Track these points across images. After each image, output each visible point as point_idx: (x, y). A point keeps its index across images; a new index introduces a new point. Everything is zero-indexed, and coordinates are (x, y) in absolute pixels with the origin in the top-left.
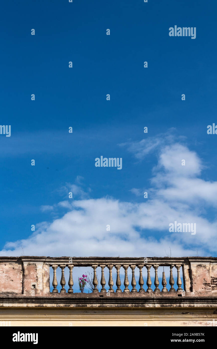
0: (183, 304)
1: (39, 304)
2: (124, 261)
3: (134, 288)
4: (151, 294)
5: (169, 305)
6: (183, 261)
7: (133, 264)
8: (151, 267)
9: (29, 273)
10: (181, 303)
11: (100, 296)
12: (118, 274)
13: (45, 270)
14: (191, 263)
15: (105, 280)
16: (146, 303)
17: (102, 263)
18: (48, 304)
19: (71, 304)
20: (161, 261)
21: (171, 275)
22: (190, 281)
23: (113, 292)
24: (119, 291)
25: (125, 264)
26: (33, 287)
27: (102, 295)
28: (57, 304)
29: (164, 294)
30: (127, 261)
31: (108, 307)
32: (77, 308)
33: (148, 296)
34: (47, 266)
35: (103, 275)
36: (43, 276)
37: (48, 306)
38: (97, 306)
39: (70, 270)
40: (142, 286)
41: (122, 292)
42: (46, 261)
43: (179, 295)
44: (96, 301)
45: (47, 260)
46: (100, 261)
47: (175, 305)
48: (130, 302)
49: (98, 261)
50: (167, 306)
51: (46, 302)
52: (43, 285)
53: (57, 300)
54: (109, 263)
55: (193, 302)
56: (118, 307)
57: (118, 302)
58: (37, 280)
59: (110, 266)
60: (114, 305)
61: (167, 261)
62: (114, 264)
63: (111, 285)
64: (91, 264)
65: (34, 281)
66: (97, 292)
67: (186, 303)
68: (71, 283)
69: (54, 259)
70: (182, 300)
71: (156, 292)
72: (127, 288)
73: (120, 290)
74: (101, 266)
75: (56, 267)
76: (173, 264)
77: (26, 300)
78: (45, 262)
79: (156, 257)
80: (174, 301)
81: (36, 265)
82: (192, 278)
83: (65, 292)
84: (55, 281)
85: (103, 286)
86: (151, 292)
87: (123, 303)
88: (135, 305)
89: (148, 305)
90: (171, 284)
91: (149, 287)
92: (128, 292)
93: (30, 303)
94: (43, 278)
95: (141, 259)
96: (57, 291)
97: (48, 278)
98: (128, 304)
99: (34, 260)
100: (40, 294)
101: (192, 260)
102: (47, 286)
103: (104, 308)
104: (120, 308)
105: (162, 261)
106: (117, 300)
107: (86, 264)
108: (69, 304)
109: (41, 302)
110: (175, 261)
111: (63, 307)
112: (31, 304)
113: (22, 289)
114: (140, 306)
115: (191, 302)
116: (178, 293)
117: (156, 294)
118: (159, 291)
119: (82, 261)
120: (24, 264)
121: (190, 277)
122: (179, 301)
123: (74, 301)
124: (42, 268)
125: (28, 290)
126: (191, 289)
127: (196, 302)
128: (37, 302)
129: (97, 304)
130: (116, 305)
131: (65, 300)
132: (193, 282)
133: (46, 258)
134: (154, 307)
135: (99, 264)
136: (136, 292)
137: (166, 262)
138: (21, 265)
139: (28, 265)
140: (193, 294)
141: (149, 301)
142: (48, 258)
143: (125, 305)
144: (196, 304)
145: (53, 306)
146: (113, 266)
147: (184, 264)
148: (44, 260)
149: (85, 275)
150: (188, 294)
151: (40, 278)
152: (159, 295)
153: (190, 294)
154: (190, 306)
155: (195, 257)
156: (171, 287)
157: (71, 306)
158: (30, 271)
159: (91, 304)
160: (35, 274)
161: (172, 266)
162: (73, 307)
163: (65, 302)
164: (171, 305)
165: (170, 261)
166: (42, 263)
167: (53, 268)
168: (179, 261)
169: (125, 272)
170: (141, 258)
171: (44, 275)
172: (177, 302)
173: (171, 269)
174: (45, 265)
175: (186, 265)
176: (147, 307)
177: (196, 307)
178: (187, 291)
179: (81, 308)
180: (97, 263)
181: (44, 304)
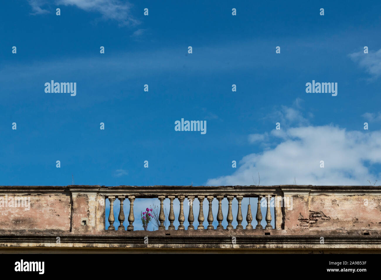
0: (269, 245)
1: (88, 244)
2: (198, 191)
3: (210, 224)
4: (231, 232)
5: (251, 246)
6: (275, 190)
7: (209, 194)
8: (233, 198)
9: (79, 207)
10: (266, 243)
11: (166, 234)
12: (191, 208)
13: (98, 202)
14: (285, 193)
15: (174, 214)
16: (221, 243)
17: (170, 194)
18: (98, 244)
19: (128, 244)
20: (245, 190)
21: (259, 208)
22: (282, 216)
23: (183, 230)
24: (191, 229)
25: (199, 194)
26: (83, 224)
27: (169, 233)
28: (110, 244)
29: (247, 232)
30: (202, 191)
31: (174, 247)
32: (135, 249)
33: (227, 234)
34: (101, 197)
35: (172, 209)
36: (96, 210)
37: (98, 247)
38: (160, 247)
39: (131, 203)
40: (220, 223)
41: (195, 230)
42: (100, 191)
43: (266, 234)
44: (158, 240)
45: (102, 190)
46: (168, 190)
47: (258, 246)
48: (201, 242)
49: (166, 191)
50: (248, 247)
51: (97, 241)
52: (96, 221)
53: (109, 240)
54: (180, 194)
55: (282, 243)
56: (186, 248)
57: (186, 242)
58: (88, 215)
59: (181, 197)
60: (181, 246)
61: (253, 190)
62: (185, 194)
63: (182, 221)
64: (157, 195)
65: (85, 216)
66: (163, 230)
67: (273, 244)
68: (132, 219)
69: (111, 188)
70: (267, 239)
71: (238, 230)
72: (201, 224)
73: (193, 227)
74: (169, 197)
75: (113, 199)
76: (261, 195)
77: (71, 239)
78: (98, 192)
79: (239, 185)
80: (257, 240)
81: (87, 196)
82: (285, 212)
83: (122, 230)
84: (111, 215)
85: (171, 222)
86: (232, 229)
87: (192, 243)
88: (208, 246)
89: (224, 246)
90: (258, 220)
91: (230, 224)
92: (202, 229)
93: (76, 242)
94: (96, 213)
95: (220, 188)
96: (113, 228)
97: (103, 213)
98: (199, 245)
99: (85, 190)
100: (92, 232)
101: (286, 190)
102: (101, 222)
103: (168, 249)
104: (189, 249)
105: (247, 190)
106: (185, 239)
107: (150, 195)
108: (125, 244)
109: (91, 241)
110: (263, 190)
111: (117, 247)
112: (78, 244)
113: (70, 226)
114: (214, 247)
115: (279, 242)
116: (265, 231)
117: (237, 232)
118: (241, 228)
119: (145, 191)
120: (73, 196)
121: (282, 212)
122: (264, 240)
123: (130, 240)
124: (95, 200)
125: (77, 227)
126: (283, 226)
127: (285, 242)
128: (85, 241)
129: (159, 244)
130: (184, 245)
131: (119, 240)
132: (285, 218)
133: (100, 188)
134: (232, 248)
135: (167, 194)
136: (212, 230)
137: (252, 192)
138: (69, 197)
139: (77, 197)
140: (285, 233)
141: (225, 240)
142: (103, 187)
143: (194, 245)
144: (285, 245)
145: (105, 246)
146: (184, 197)
147: (276, 194)
148: (98, 190)
149: (150, 208)
150: (278, 232)
151: (92, 212)
152: (241, 233)
153: (281, 233)
154: (277, 247)
155: (290, 185)
156: (258, 224)
157: (127, 246)
158: (80, 204)
159: (152, 245)
160: (86, 208)
161: (260, 197)
162: (130, 247)
163: (120, 242)
164: (254, 246)
165: (257, 190)
166: (96, 194)
167: (110, 200)
168: (269, 190)
169: (200, 205)
170: (220, 186)
171: (97, 208)
172: (260, 242)
173: (259, 201)
174: (98, 197)
175: (278, 195)
176: (222, 247)
177: (285, 248)
178: (277, 228)
179: (140, 249)
180: (164, 194)
181: (94, 244)
